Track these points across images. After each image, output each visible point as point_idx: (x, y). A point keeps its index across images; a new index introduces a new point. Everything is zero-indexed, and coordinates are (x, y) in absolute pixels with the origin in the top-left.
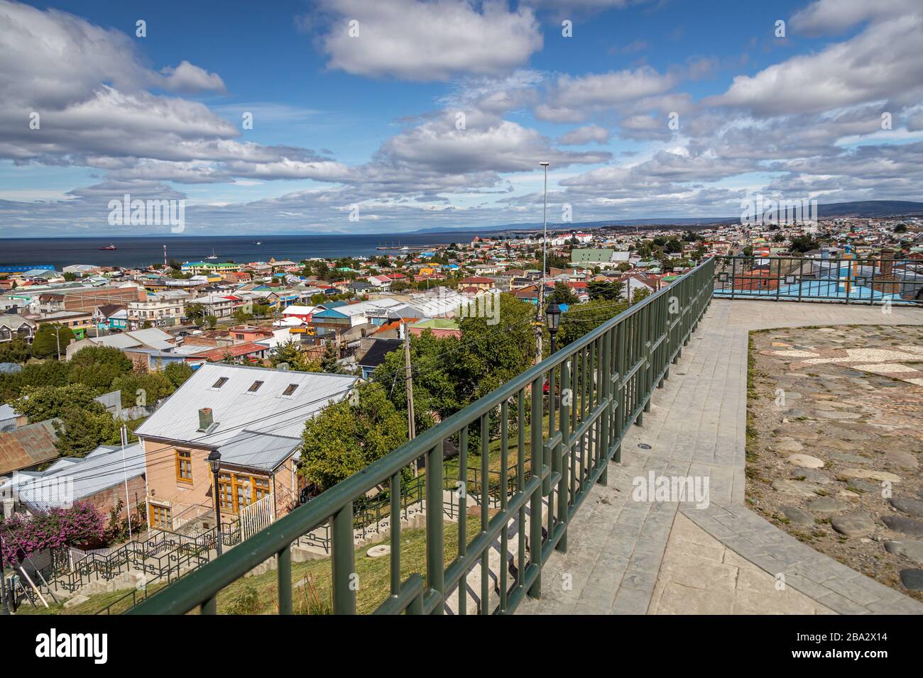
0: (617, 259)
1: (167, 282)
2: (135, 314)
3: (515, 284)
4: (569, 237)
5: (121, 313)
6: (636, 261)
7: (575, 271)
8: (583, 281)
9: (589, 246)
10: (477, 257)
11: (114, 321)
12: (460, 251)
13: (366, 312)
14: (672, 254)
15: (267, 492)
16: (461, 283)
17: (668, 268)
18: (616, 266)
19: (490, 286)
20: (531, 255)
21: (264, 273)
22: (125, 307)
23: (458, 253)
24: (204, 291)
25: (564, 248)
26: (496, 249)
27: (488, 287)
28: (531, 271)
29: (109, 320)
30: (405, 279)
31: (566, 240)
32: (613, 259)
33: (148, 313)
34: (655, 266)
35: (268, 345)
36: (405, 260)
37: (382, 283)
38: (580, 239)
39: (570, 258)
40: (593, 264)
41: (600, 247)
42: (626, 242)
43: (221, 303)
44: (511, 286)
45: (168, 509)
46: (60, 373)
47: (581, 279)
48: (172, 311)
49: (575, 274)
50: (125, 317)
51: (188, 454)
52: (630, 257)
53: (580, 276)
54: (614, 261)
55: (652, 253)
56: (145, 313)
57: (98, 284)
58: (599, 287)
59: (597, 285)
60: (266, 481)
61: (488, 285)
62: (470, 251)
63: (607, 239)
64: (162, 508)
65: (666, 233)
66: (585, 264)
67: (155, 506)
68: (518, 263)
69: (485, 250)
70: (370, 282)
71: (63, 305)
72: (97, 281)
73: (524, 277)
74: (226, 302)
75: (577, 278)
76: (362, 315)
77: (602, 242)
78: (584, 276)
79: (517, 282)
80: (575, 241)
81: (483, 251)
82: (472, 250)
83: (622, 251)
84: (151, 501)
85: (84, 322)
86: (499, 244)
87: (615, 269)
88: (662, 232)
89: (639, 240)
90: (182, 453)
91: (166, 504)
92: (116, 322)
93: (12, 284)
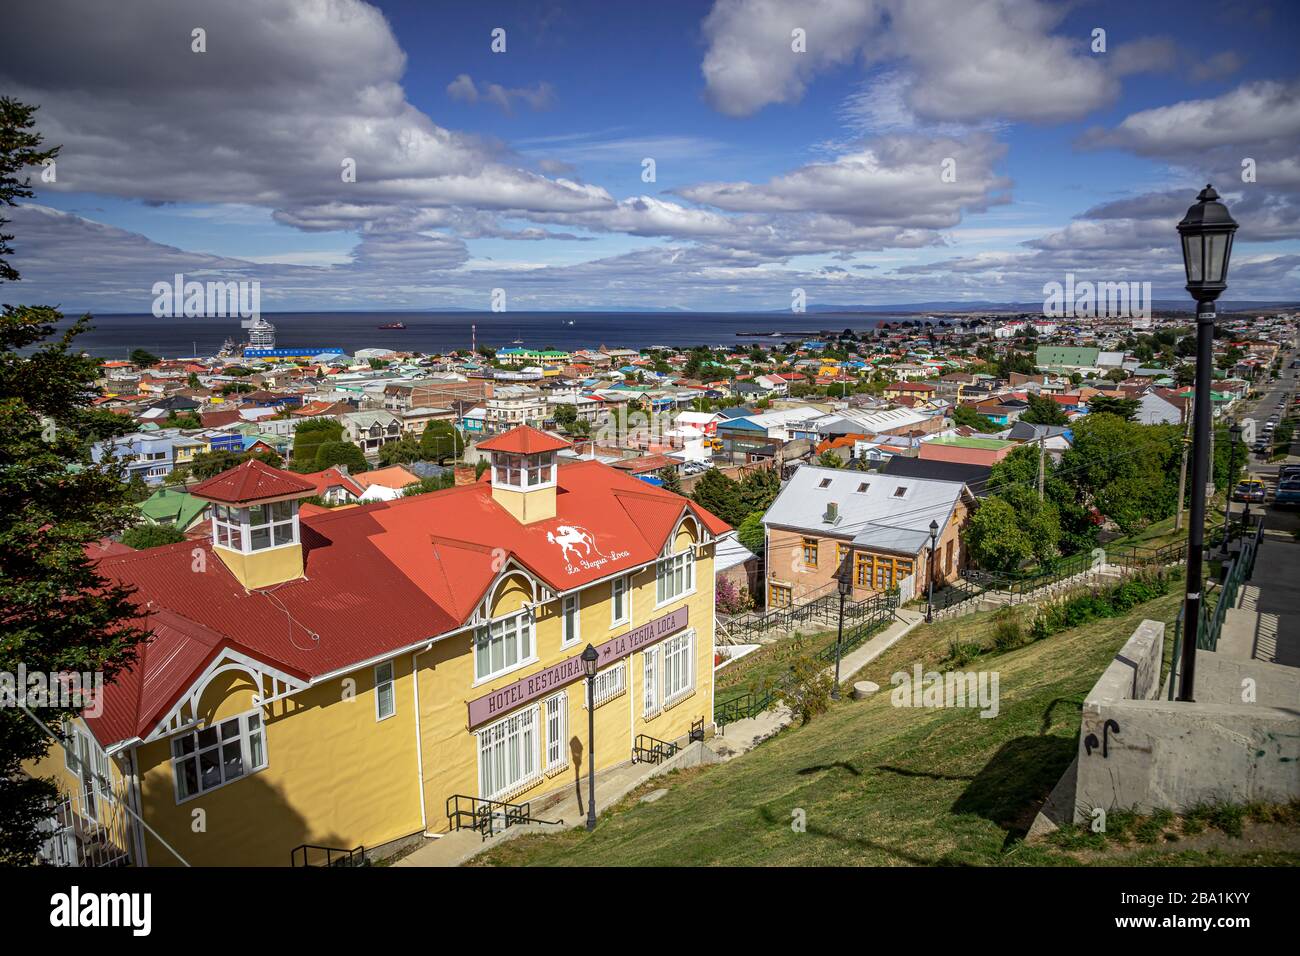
0: (1105, 363)
1: (495, 375)
2: (493, 414)
3: (964, 394)
4: (1021, 327)
5: (477, 412)
6: (1132, 366)
7: (1046, 378)
8: (1060, 394)
9: (1055, 340)
10: (887, 352)
11: (469, 421)
12: (860, 341)
13: (787, 424)
14: (1187, 358)
15: (910, 573)
16: (889, 390)
17: (1186, 380)
18: (1104, 373)
19: (929, 396)
20: (966, 351)
21: (603, 365)
22: (481, 404)
23: (857, 344)
24: (548, 388)
25: (1017, 342)
26: (912, 340)
27: (925, 397)
28: (982, 376)
29: (462, 421)
30: (804, 381)
31: (1017, 330)
32: (1099, 362)
33: (509, 413)
34: (1164, 376)
35: (683, 458)
36: (784, 352)
37: (775, 385)
38: (1038, 328)
39: (1032, 358)
40: (1068, 369)
41: (1072, 343)
42: (1111, 336)
43: (586, 404)
44: (959, 397)
45: (789, 590)
47: (1058, 390)
48: (535, 412)
49: (1046, 383)
50: (482, 418)
51: (815, 542)
52: (1124, 360)
53: (1057, 386)
54: (1099, 366)
55: (1155, 356)
56: (505, 414)
58: (1106, 405)
59: (1105, 402)
60: (910, 564)
61: (926, 394)
62: (874, 341)
63: (1080, 330)
64: (782, 588)
65: (1172, 324)
66: (1057, 368)
67: (774, 586)
68: (955, 363)
69: (896, 340)
70: (758, 384)
71: (413, 400)
73: (972, 384)
74: (591, 404)
75: (1053, 390)
76: (781, 427)
77: (1073, 335)
78: (1062, 387)
79: (966, 391)
80: (1031, 332)
81: (893, 342)
82: (877, 341)
83: (1107, 350)
84: (772, 582)
86: (916, 333)
87: (1104, 378)
88: (1165, 321)
89: (1130, 334)
90: (807, 541)
91: (788, 584)
92: (470, 423)
93: (317, 371)
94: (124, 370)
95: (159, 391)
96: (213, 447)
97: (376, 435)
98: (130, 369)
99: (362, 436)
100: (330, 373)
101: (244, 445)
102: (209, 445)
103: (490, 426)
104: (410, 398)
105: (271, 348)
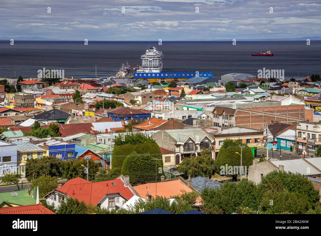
2: (304, 136)
5: (289, 134)
11: (282, 141)
22: (293, 126)
29: (276, 140)
46: (253, 196)
50: (293, 139)
56: (314, 136)
57: (258, 96)
71: (233, 120)
72: (256, 93)
85: (256, 141)
92: (283, 144)
93: (180, 91)
94: (36, 86)
95: (49, 104)
96: (51, 154)
97: (189, 149)
98: (41, 85)
99: (177, 150)
100: (191, 94)
101: (76, 153)
102: (48, 152)
103: (300, 147)
104: (233, 118)
105: (158, 71)
